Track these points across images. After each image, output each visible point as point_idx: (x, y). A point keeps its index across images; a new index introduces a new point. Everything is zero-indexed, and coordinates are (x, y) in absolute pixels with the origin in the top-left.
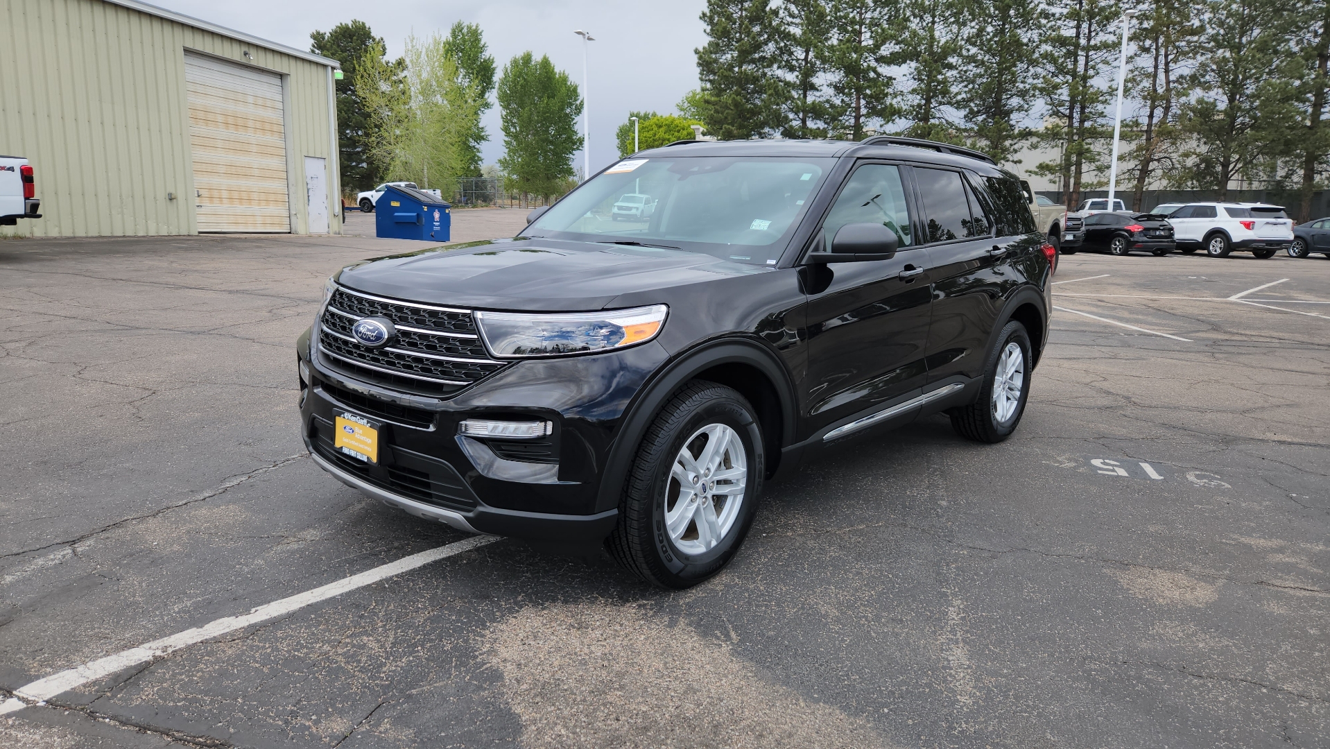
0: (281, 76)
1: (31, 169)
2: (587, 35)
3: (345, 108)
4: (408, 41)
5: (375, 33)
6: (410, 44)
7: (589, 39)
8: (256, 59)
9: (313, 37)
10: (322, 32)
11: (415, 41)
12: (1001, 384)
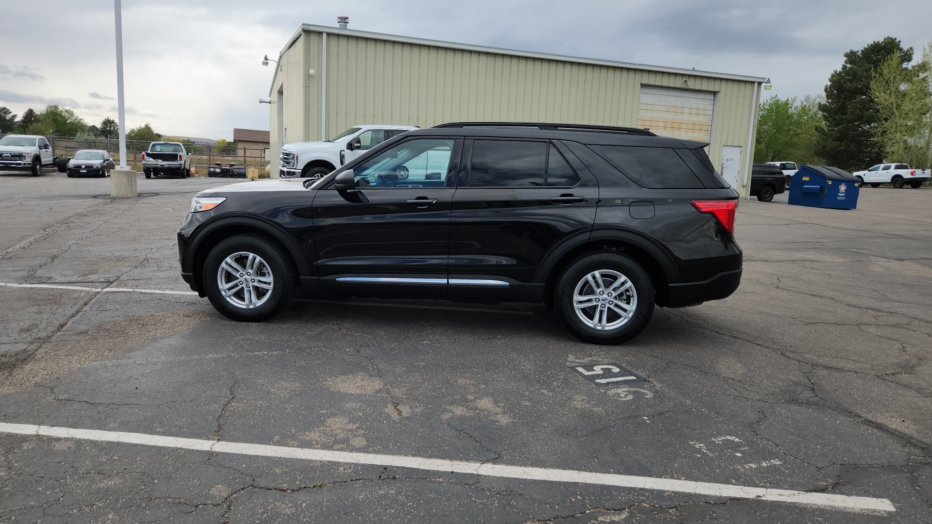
0: (715, 93)
8: (694, 84)
9: (846, 55)
10: (855, 50)
12: (597, 300)
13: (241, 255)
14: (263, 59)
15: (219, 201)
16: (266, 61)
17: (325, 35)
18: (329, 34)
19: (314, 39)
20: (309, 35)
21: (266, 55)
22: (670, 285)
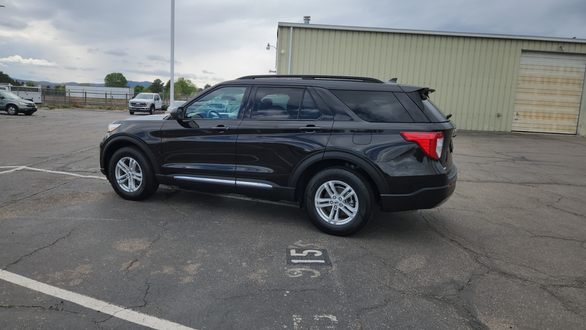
8: (567, 49)
12: (332, 202)
13: (127, 159)
14: (267, 46)
15: (117, 126)
16: (269, 47)
17: (292, 28)
18: (294, 28)
19: (285, 31)
20: (283, 29)
21: (269, 44)
22: (381, 195)
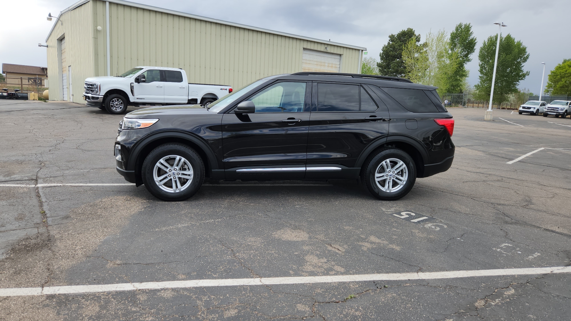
0: (340, 55)
1: (232, 89)
2: (502, 24)
3: (397, 65)
4: (428, 34)
5: (417, 33)
6: (428, 36)
7: (503, 26)
8: (330, 49)
9: (390, 37)
10: (394, 34)
11: (431, 35)
12: (387, 175)
13: (170, 157)
15: (154, 121)
16: (50, 18)
17: (107, 4)
18: (110, 3)
20: (96, 3)
21: (50, 13)
22: (425, 165)
